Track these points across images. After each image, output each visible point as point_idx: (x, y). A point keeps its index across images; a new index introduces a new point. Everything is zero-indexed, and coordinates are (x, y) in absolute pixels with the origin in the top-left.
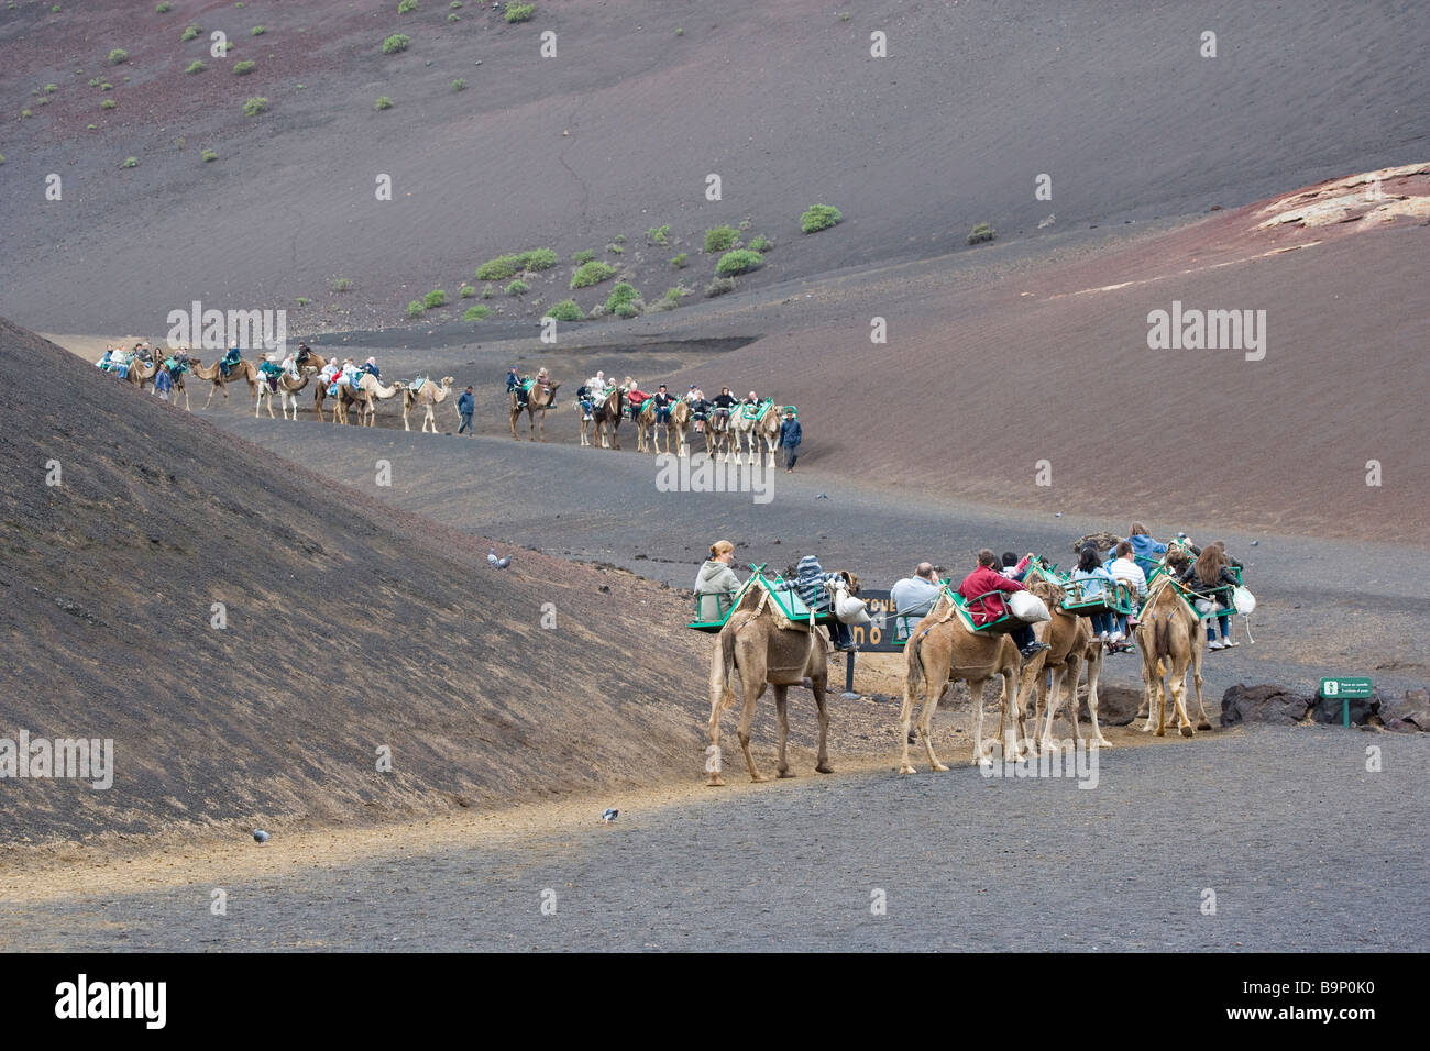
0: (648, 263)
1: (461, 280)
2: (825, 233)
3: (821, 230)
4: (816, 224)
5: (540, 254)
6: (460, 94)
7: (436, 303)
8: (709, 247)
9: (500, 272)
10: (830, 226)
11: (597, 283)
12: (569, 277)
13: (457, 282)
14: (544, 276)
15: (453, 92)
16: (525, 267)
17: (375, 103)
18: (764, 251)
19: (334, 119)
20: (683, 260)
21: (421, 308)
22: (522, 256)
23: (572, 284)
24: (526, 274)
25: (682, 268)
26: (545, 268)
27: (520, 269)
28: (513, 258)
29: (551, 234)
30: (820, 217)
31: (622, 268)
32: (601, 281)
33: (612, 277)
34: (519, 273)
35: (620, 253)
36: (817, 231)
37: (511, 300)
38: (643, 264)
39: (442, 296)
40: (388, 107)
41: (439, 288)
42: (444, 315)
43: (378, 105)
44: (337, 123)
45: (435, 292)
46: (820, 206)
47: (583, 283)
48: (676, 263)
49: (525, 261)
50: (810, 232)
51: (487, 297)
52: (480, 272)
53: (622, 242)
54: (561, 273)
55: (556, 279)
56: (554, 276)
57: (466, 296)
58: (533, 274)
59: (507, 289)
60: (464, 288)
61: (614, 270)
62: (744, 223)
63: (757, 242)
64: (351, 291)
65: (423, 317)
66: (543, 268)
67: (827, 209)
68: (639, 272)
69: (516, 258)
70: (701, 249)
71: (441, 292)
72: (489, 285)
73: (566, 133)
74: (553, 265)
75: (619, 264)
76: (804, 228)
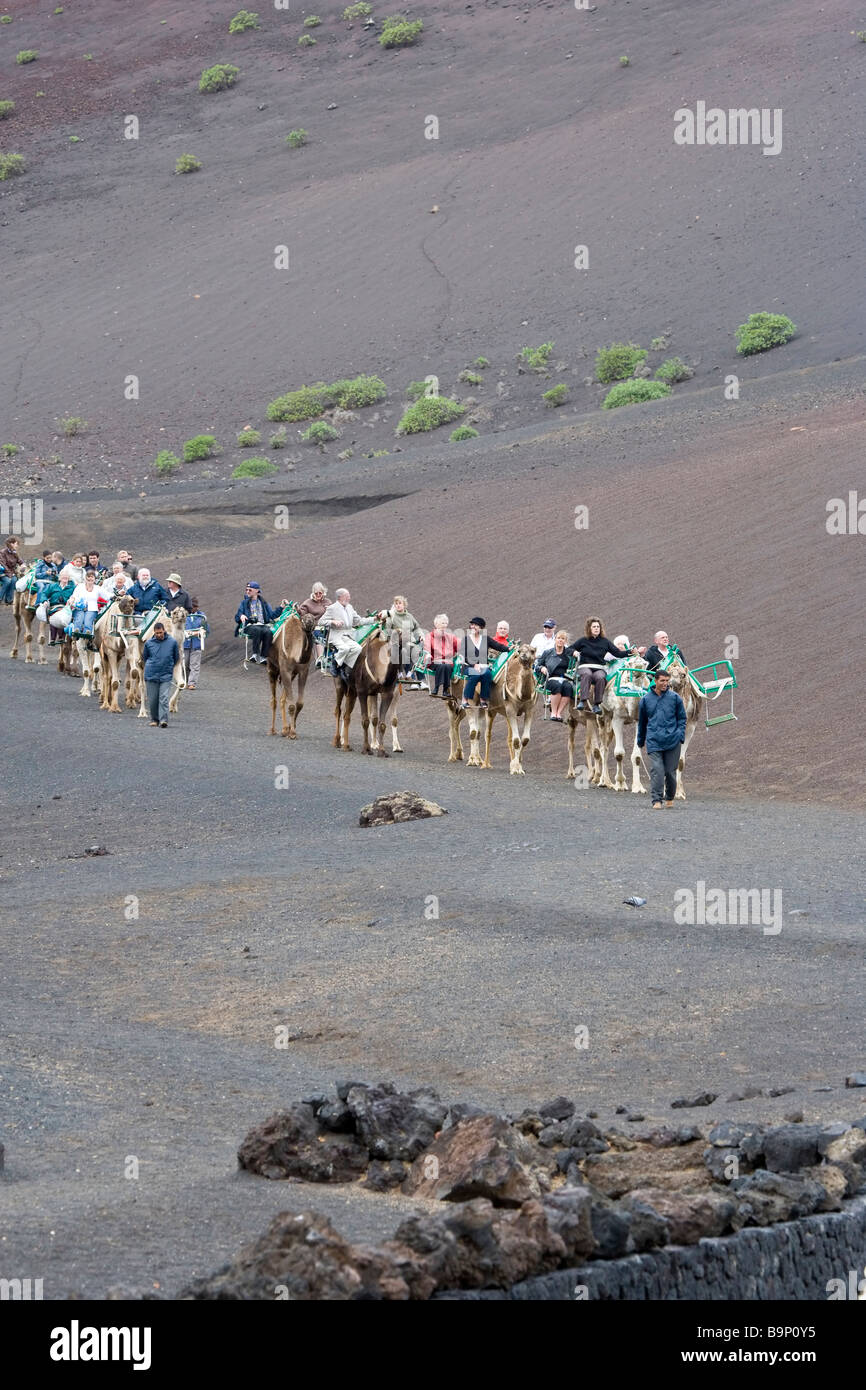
0: (514, 399)
1: (245, 422)
2: (769, 355)
3: (763, 350)
4: (759, 342)
5: (362, 384)
6: (298, 152)
7: (200, 454)
8: (600, 375)
9: (301, 410)
10: (779, 344)
11: (435, 428)
12: (398, 416)
13: (238, 424)
14: (363, 415)
15: (289, 149)
16: (338, 404)
17: (175, 163)
18: (679, 381)
19: (113, 188)
20: (561, 393)
21: (175, 461)
22: (334, 388)
23: (399, 429)
24: (338, 412)
25: (559, 405)
26: (367, 405)
27: (331, 407)
28: (321, 389)
29: (388, 355)
30: (764, 331)
31: (475, 405)
32: (442, 424)
33: (458, 418)
34: (328, 412)
35: (477, 384)
36: (758, 352)
37: (310, 451)
38: (506, 400)
39: (210, 445)
40: (192, 170)
41: (210, 433)
42: (208, 471)
43: (181, 166)
44: (118, 192)
45: (199, 437)
46: (763, 314)
47: (415, 427)
48: (551, 398)
49: (339, 394)
50: (748, 353)
51: (276, 447)
52: (272, 409)
53: (484, 368)
54: (388, 413)
55: (380, 420)
56: (376, 416)
57: (247, 445)
58: (350, 414)
59: (305, 435)
60: (247, 432)
61: (462, 408)
62: (659, 341)
63: (668, 368)
64: (83, 436)
65: (178, 474)
66: (364, 404)
67: (775, 318)
68: (497, 412)
69: (326, 389)
70: (590, 379)
71: (210, 438)
72: (282, 429)
73: (436, 208)
74: (380, 401)
75: (470, 399)
76: (739, 348)
